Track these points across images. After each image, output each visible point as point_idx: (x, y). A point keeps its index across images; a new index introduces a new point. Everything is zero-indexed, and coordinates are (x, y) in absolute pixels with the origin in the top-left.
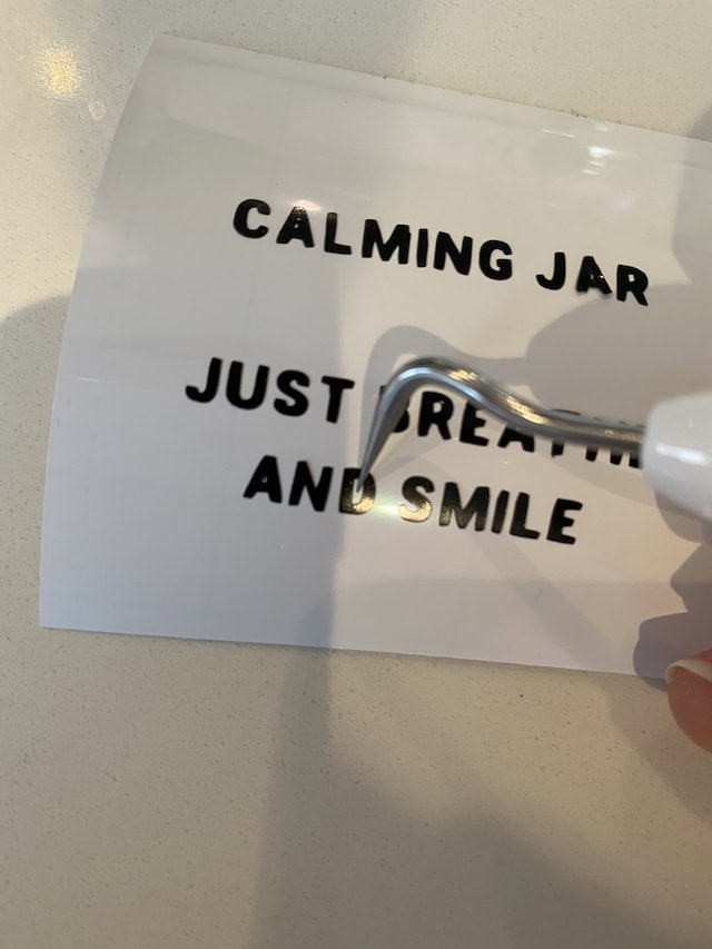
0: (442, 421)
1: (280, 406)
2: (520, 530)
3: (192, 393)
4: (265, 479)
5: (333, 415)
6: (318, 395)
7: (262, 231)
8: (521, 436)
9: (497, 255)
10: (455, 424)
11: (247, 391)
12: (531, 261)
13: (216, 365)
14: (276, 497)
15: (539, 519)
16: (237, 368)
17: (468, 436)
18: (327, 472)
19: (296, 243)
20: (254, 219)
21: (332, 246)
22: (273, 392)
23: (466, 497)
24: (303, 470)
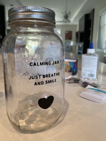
0: (47, 76)
1: (36, 78)
2: (53, 82)
3: (29, 79)
4: (36, 84)
5: (40, 78)
6: (38, 77)
7: (32, 65)
8: (52, 75)
9: (50, 63)
10: (48, 76)
11: (33, 78)
12: (52, 63)
13: (31, 77)
14: (36, 85)
15: (54, 81)
16: (32, 76)
17: (49, 77)
18: (40, 82)
19: (35, 66)
20: (31, 64)
21: (38, 65)
22: (35, 77)
23: (50, 81)
24: (38, 82)
